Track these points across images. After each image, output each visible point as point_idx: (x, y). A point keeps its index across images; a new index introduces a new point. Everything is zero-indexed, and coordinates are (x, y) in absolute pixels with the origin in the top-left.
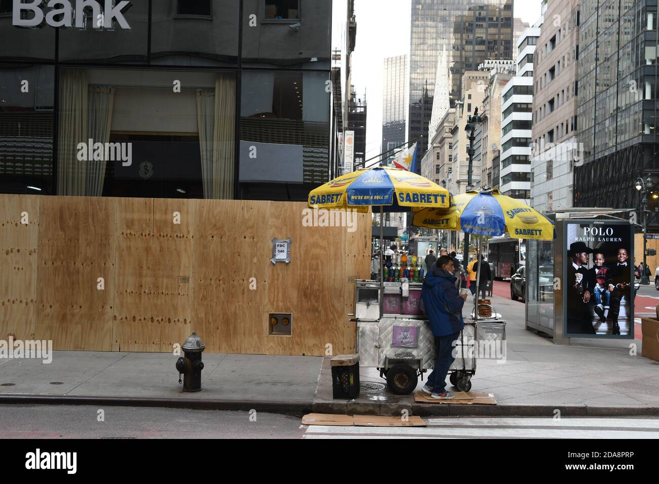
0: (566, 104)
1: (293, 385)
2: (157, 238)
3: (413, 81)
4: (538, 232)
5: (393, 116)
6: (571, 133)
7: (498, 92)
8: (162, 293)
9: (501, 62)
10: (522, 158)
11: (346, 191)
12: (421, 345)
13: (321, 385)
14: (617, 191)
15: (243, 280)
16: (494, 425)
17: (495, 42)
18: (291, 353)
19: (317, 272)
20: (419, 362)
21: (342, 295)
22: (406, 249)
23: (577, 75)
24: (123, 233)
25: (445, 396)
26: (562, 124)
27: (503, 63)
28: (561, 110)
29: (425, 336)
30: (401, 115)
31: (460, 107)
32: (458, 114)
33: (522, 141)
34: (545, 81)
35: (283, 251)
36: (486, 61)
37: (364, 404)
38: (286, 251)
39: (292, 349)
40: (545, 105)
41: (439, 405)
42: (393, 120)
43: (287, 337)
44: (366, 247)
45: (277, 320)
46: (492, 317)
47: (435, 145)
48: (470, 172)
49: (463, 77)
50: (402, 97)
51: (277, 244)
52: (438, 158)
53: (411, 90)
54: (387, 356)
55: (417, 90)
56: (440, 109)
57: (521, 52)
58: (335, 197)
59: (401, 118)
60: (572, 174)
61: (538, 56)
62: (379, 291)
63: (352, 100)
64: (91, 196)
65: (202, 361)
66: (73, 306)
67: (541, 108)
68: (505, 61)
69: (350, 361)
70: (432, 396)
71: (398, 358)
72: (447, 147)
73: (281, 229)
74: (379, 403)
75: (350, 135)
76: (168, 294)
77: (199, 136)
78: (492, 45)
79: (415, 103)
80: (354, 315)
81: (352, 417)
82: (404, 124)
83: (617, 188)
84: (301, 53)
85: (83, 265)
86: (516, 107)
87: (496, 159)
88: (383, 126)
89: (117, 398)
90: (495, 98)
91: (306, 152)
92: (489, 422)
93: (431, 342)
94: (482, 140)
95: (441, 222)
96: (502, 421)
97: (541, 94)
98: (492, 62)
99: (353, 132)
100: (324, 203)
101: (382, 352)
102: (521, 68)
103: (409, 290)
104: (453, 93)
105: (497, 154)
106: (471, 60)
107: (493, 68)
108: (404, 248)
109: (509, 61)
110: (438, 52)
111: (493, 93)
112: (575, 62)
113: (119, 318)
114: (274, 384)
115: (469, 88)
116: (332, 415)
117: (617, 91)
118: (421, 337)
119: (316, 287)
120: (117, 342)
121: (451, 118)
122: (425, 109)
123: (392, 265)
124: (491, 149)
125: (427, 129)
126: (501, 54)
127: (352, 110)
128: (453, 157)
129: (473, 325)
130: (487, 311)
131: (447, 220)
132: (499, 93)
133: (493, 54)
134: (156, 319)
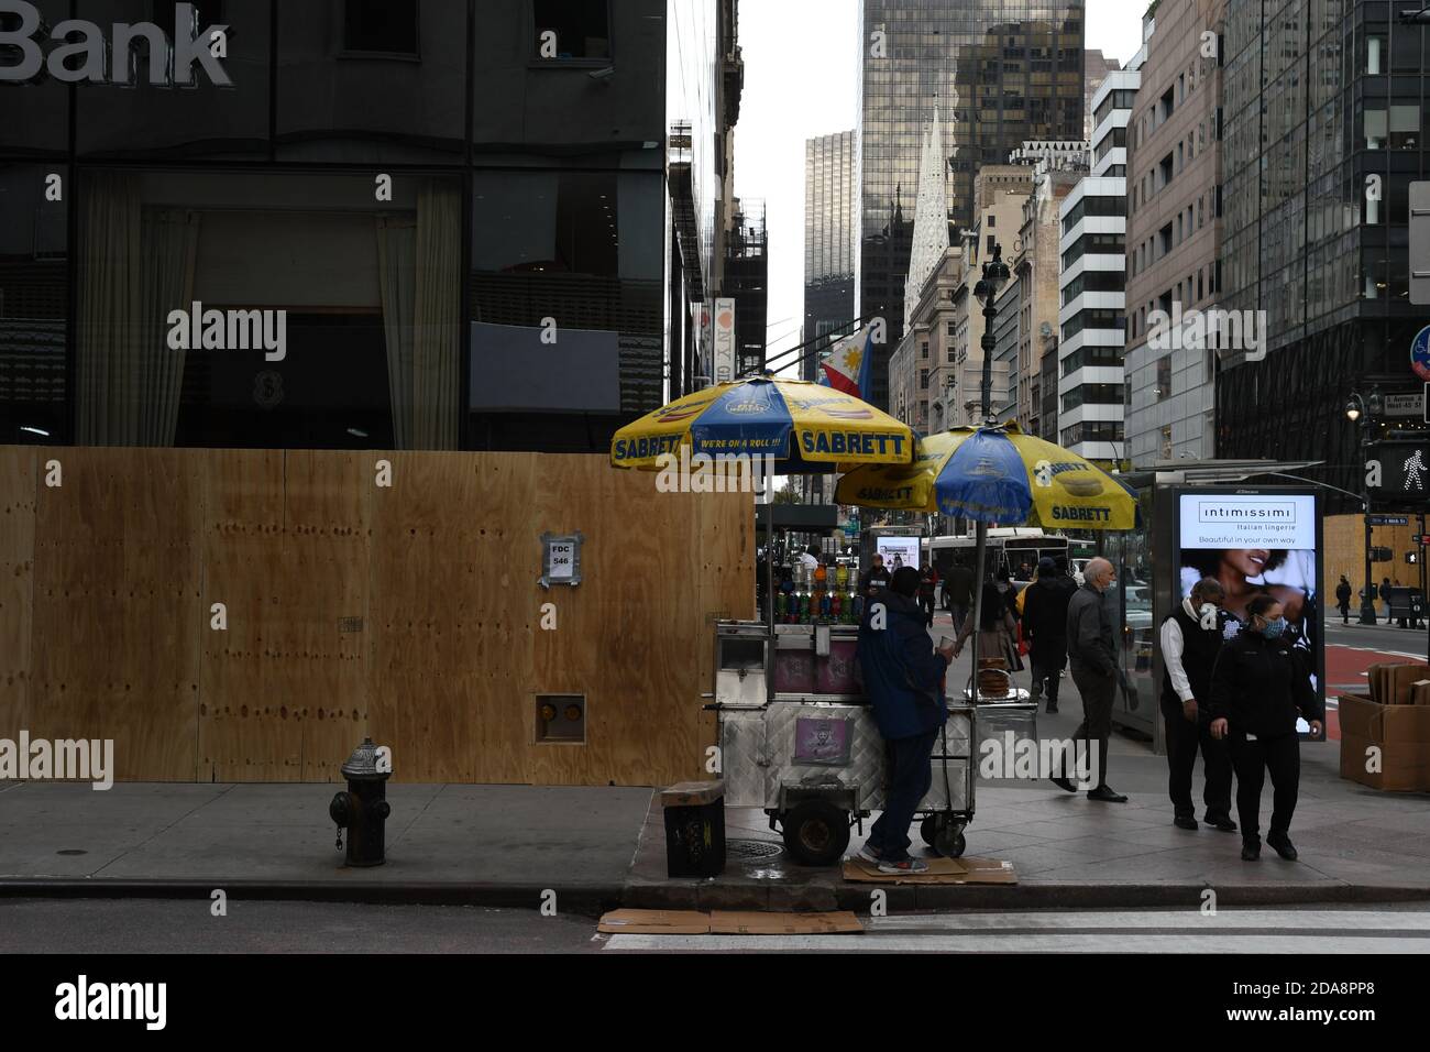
0: (1197, 236)
1: (582, 848)
2: (293, 535)
3: (869, 187)
4: (1102, 514)
5: (827, 265)
6: (1208, 298)
7: (1053, 210)
8: (306, 654)
9: (1059, 144)
10: (1105, 354)
11: (691, 430)
12: (857, 759)
13: (645, 848)
14: (1308, 421)
15: (480, 625)
16: (1009, 927)
17: (1046, 101)
18: (584, 779)
19: (639, 605)
20: (852, 795)
21: (694, 654)
22: (855, 552)
23: (1219, 173)
24: (218, 526)
25: (910, 868)
26: (1190, 279)
27: (1063, 148)
28: (1186, 249)
29: (864, 740)
30: (845, 262)
31: (970, 245)
32: (966, 259)
33: (1105, 315)
34: (1153, 186)
35: (566, 561)
36: (1027, 144)
37: (734, 887)
38: (571, 560)
39: (586, 772)
40: (1152, 238)
41: (893, 887)
42: (827, 272)
43: (575, 746)
44: (743, 550)
45: (554, 708)
46: (1009, 697)
47: (918, 326)
48: (986, 386)
49: (977, 179)
50: (846, 223)
51: (552, 545)
52: (925, 355)
53: (865, 208)
54: (784, 785)
55: (878, 208)
56: (929, 247)
57: (1099, 123)
58: (667, 443)
59: (845, 269)
60: (1211, 388)
61: (1136, 131)
62: (766, 643)
63: (735, 230)
64: (151, 446)
65: (387, 800)
66: (110, 686)
67: (1143, 245)
68: (1067, 144)
69: (703, 794)
70: (881, 868)
71: (808, 787)
72: (943, 330)
73: (561, 512)
74: (766, 885)
75: (726, 307)
76: (317, 656)
77: (382, 315)
78: (1038, 109)
79: (875, 237)
80: (714, 697)
81: (707, 915)
82: (852, 281)
83: (1308, 417)
84: (616, 132)
85: (132, 595)
86: (1091, 243)
87: (1050, 356)
88: (806, 287)
89: (203, 881)
90: (1045, 223)
91: (626, 345)
92: (999, 922)
93: (877, 753)
94: (1019, 313)
95: (895, 494)
96: (1027, 919)
97: (1144, 214)
98: (1039, 147)
99: (732, 301)
100: (644, 455)
101: (774, 774)
102: (1101, 157)
103: (831, 642)
104: (955, 214)
105: (1051, 344)
106: (994, 142)
107: (1042, 159)
108: (850, 550)
109: (1075, 144)
110: (924, 125)
111: (1042, 213)
112: (1214, 145)
113: (211, 709)
114: (544, 846)
115: (990, 202)
116: (665, 912)
117: (1306, 207)
118: (857, 742)
119: (637, 637)
120: (207, 760)
121: (952, 268)
122: (896, 249)
123: (793, 587)
124: (1039, 334)
125: (902, 292)
126: (1059, 127)
127: (735, 254)
128: (957, 352)
129: (967, 713)
130: (997, 684)
131: (909, 489)
132: (1054, 212)
133: (1042, 128)
134: (291, 710)
